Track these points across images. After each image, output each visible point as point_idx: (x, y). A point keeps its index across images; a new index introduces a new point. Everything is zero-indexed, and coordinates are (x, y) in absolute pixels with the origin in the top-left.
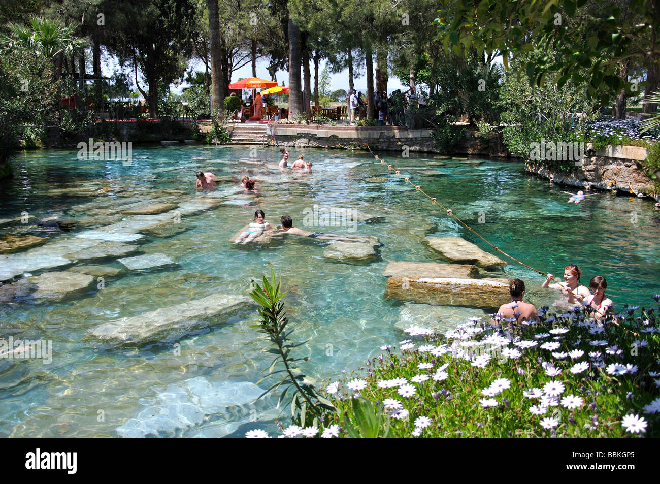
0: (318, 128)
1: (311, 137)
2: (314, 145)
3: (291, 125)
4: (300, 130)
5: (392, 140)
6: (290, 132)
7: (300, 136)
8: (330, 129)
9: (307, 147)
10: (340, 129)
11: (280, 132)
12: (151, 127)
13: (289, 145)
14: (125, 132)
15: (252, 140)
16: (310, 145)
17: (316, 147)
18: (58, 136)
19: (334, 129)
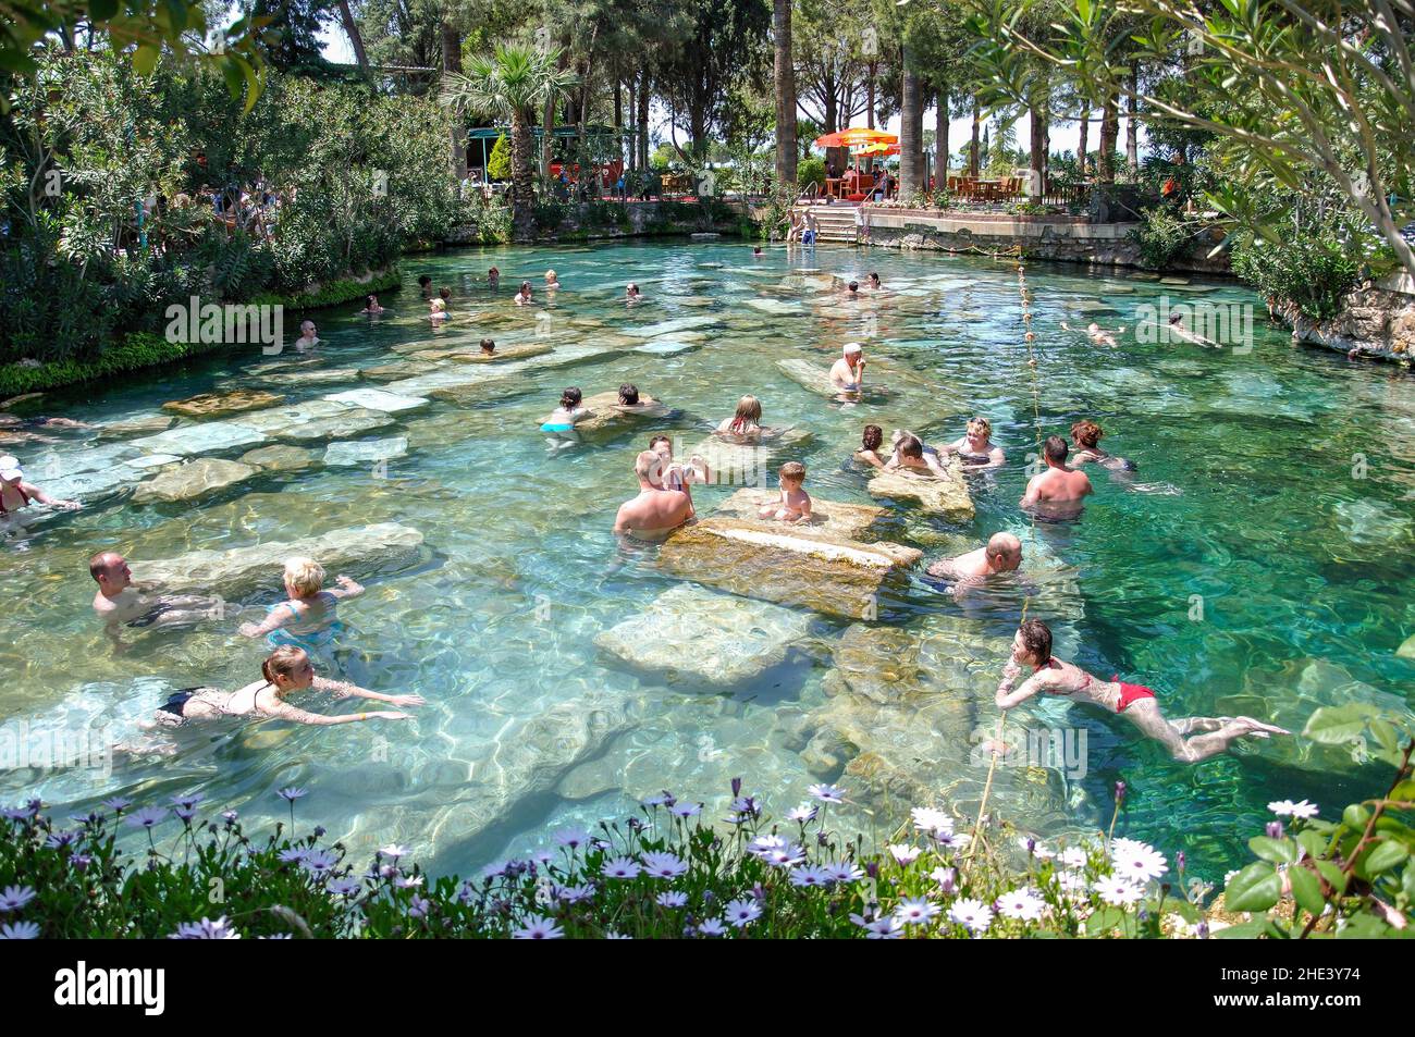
0: (940, 215)
1: (927, 232)
2: (932, 246)
3: (894, 210)
4: (910, 220)
5: (1064, 241)
6: (893, 222)
7: (909, 229)
8: (959, 218)
9: (921, 249)
10: (976, 218)
11: (876, 223)
12: (682, 212)
13: (891, 244)
14: (637, 218)
15: (833, 235)
16: (926, 246)
17: (936, 250)
18: (528, 225)
19: (964, 218)
